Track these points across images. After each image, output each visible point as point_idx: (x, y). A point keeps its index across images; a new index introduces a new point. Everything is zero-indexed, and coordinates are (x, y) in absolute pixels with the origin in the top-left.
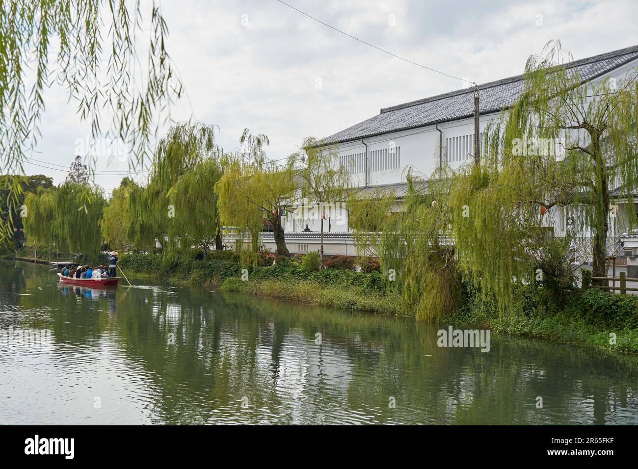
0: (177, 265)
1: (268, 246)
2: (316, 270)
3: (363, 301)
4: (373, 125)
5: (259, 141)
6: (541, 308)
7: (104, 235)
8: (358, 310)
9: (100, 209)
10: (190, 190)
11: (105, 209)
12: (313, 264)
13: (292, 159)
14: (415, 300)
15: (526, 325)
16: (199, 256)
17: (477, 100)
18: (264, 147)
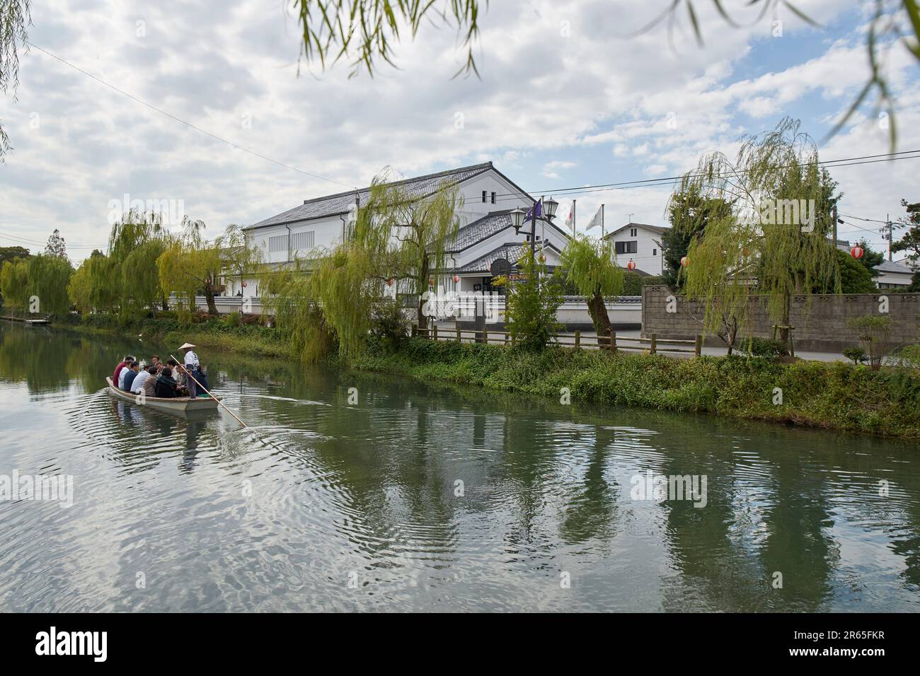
0: (131, 322)
1: (202, 308)
2: (237, 325)
3: (268, 348)
4: (296, 214)
5: (197, 225)
6: (384, 350)
7: (71, 298)
8: (263, 355)
9: (68, 276)
10: (138, 263)
11: (72, 277)
12: (234, 321)
13: (219, 241)
14: (300, 348)
15: (373, 363)
16: (150, 315)
17: (358, 201)
18: (201, 230)
